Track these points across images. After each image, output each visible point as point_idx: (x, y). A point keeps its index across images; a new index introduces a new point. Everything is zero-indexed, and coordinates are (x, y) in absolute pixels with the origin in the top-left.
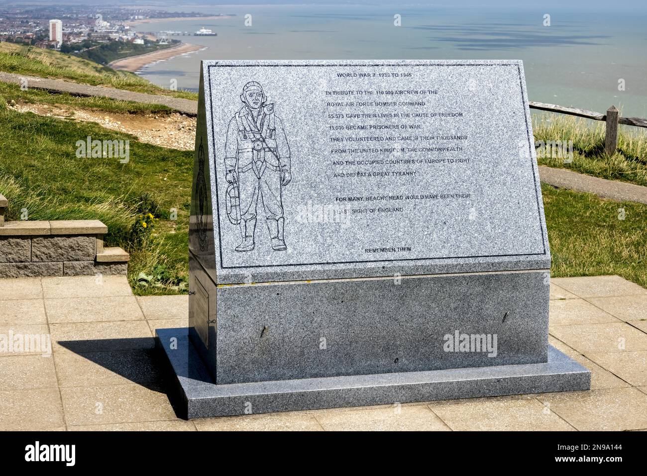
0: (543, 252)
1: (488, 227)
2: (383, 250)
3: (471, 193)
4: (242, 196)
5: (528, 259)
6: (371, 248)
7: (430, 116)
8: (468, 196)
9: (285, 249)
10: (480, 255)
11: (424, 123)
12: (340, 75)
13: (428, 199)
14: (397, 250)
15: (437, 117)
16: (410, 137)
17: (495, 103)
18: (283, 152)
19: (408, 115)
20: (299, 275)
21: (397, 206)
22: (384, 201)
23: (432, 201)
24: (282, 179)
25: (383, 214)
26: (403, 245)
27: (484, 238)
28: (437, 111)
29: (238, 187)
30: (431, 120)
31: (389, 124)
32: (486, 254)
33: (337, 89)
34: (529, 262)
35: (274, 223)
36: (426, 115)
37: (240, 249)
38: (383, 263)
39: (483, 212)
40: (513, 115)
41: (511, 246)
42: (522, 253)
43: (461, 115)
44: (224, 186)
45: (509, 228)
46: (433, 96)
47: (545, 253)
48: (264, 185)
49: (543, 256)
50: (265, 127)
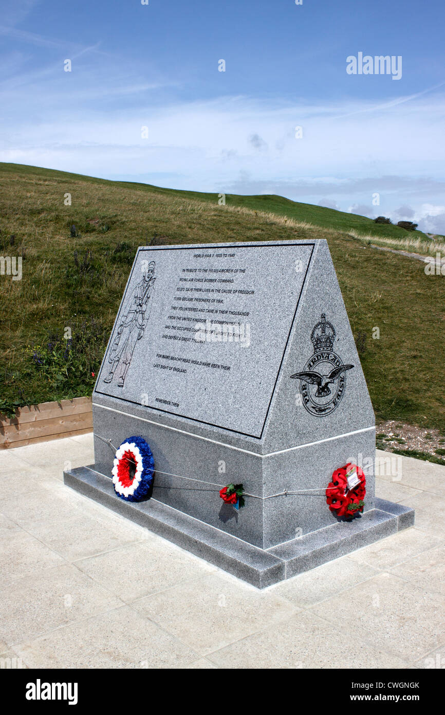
0: (259, 437)
1: (230, 401)
2: (165, 402)
3: (231, 366)
4: (120, 344)
5: (247, 440)
6: (159, 398)
7: (232, 292)
8: (229, 368)
9: (123, 386)
10: (216, 424)
11: (227, 299)
12: (196, 256)
13: (203, 366)
14: (171, 404)
15: (237, 294)
16: (213, 310)
17: (281, 283)
18: (146, 316)
19: (219, 291)
20: (123, 408)
21: (184, 368)
22: (179, 362)
23: (206, 368)
24: (139, 334)
25: (175, 372)
26: (175, 401)
27: (225, 410)
28: (238, 289)
29: (120, 337)
30: (231, 296)
31: (206, 298)
32: (220, 425)
33: (189, 268)
34: (247, 442)
35: (125, 365)
36: (230, 291)
37: (106, 381)
38: (161, 412)
39: (233, 385)
40: (291, 295)
41: (239, 423)
42: (244, 432)
43: (253, 292)
44: (115, 335)
45: (245, 406)
46: (241, 275)
47: (260, 438)
48: (130, 338)
49: (258, 440)
50: (146, 295)
